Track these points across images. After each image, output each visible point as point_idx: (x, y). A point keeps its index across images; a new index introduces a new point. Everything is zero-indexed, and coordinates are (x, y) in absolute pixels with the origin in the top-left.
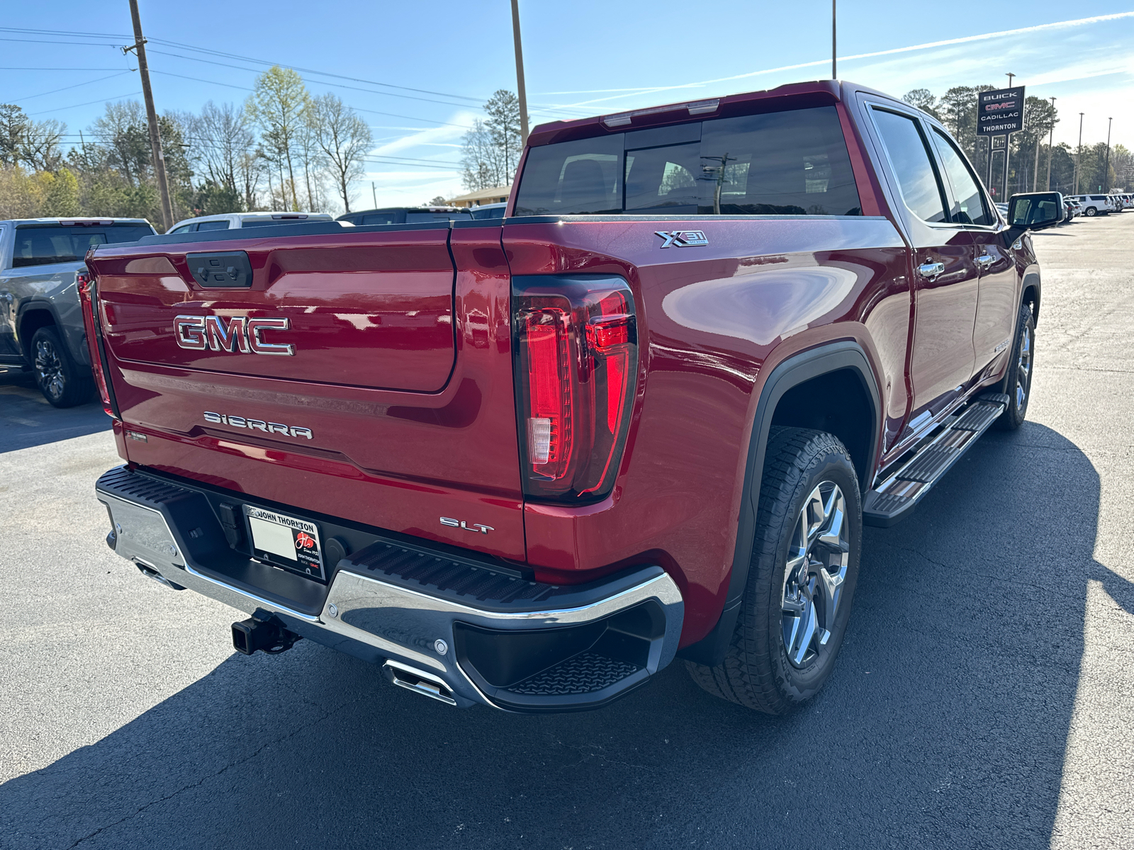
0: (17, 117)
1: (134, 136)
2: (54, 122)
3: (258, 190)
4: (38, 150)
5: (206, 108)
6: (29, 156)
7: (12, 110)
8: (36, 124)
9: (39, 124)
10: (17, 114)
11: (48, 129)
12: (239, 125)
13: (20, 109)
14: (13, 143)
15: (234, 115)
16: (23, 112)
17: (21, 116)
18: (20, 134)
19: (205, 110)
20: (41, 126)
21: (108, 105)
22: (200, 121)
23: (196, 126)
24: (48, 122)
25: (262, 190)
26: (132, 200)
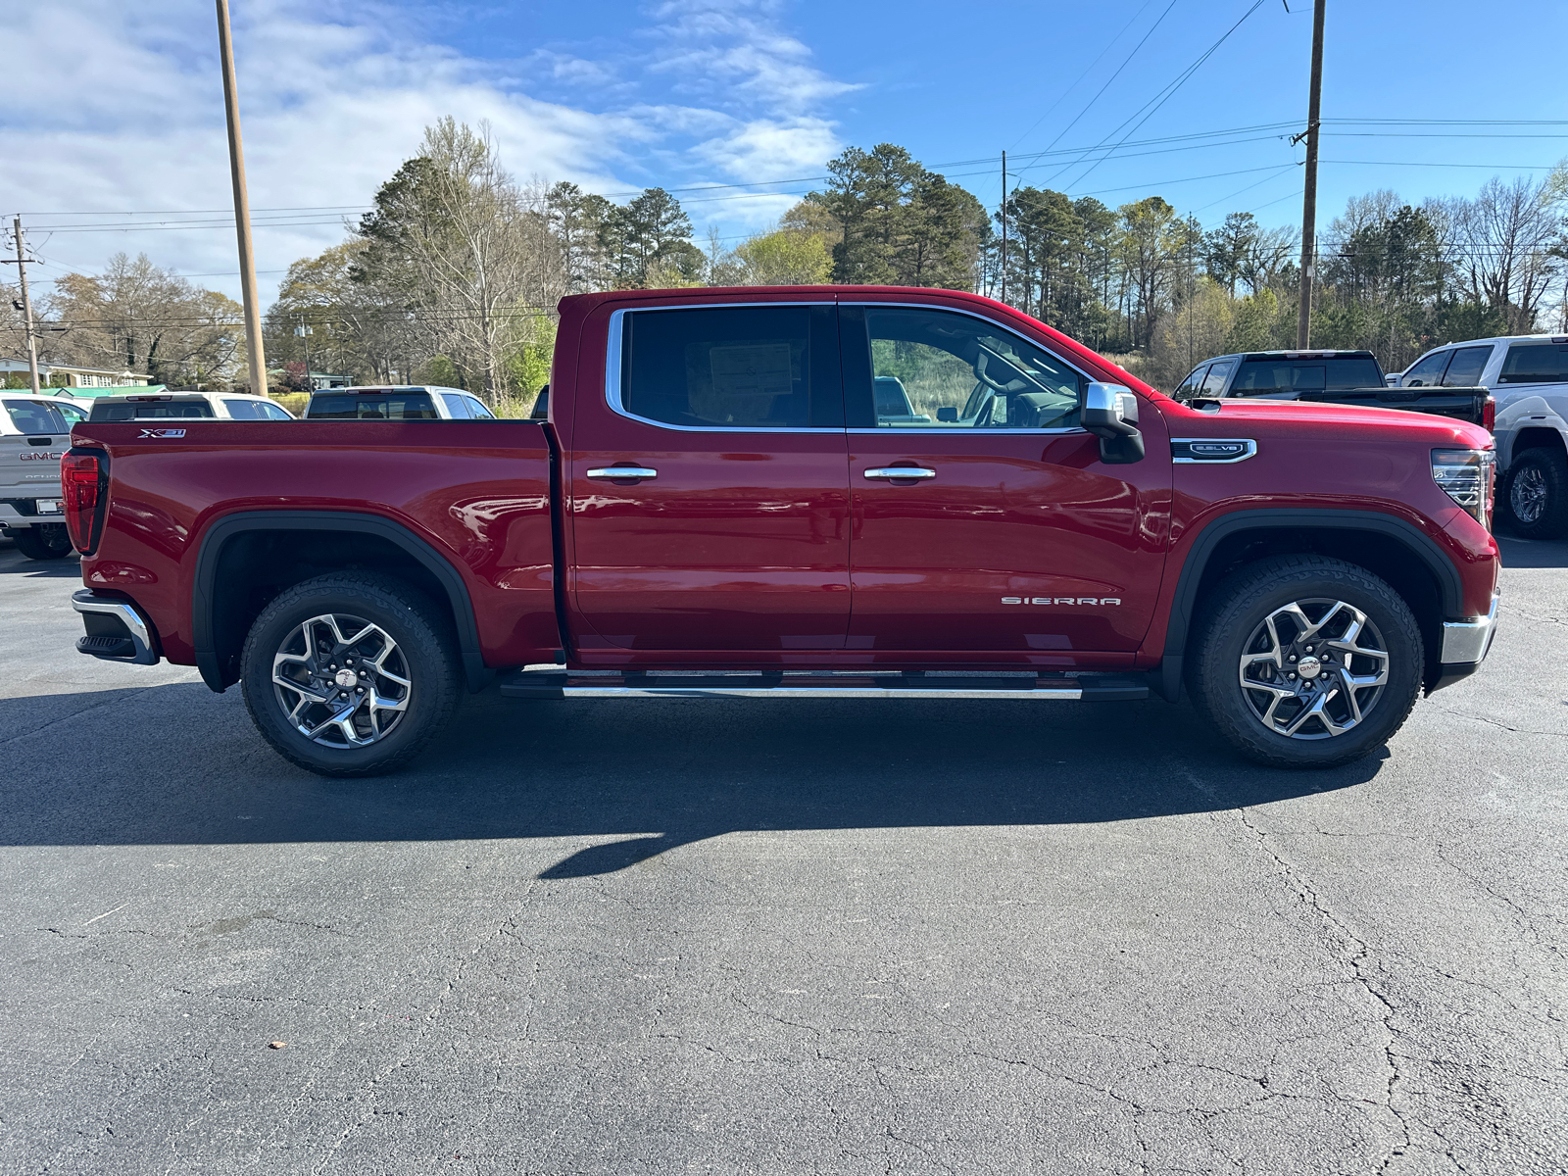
0: (1246, 227)
1: (1370, 239)
2: (1289, 228)
3: (1544, 303)
4: (1263, 265)
5: (1486, 189)
6: (1249, 274)
7: (1242, 219)
8: (1268, 232)
9: (1271, 233)
10: (1247, 224)
11: (1280, 238)
12: (1535, 207)
13: (1252, 216)
14: (1235, 259)
15: (1531, 192)
16: (1253, 221)
17: (1251, 224)
18: (1245, 248)
19: (1484, 191)
20: (1275, 235)
21: (1351, 201)
22: (1475, 208)
23: (1465, 215)
24: (1282, 229)
25: (1551, 303)
26: (1336, 326)
